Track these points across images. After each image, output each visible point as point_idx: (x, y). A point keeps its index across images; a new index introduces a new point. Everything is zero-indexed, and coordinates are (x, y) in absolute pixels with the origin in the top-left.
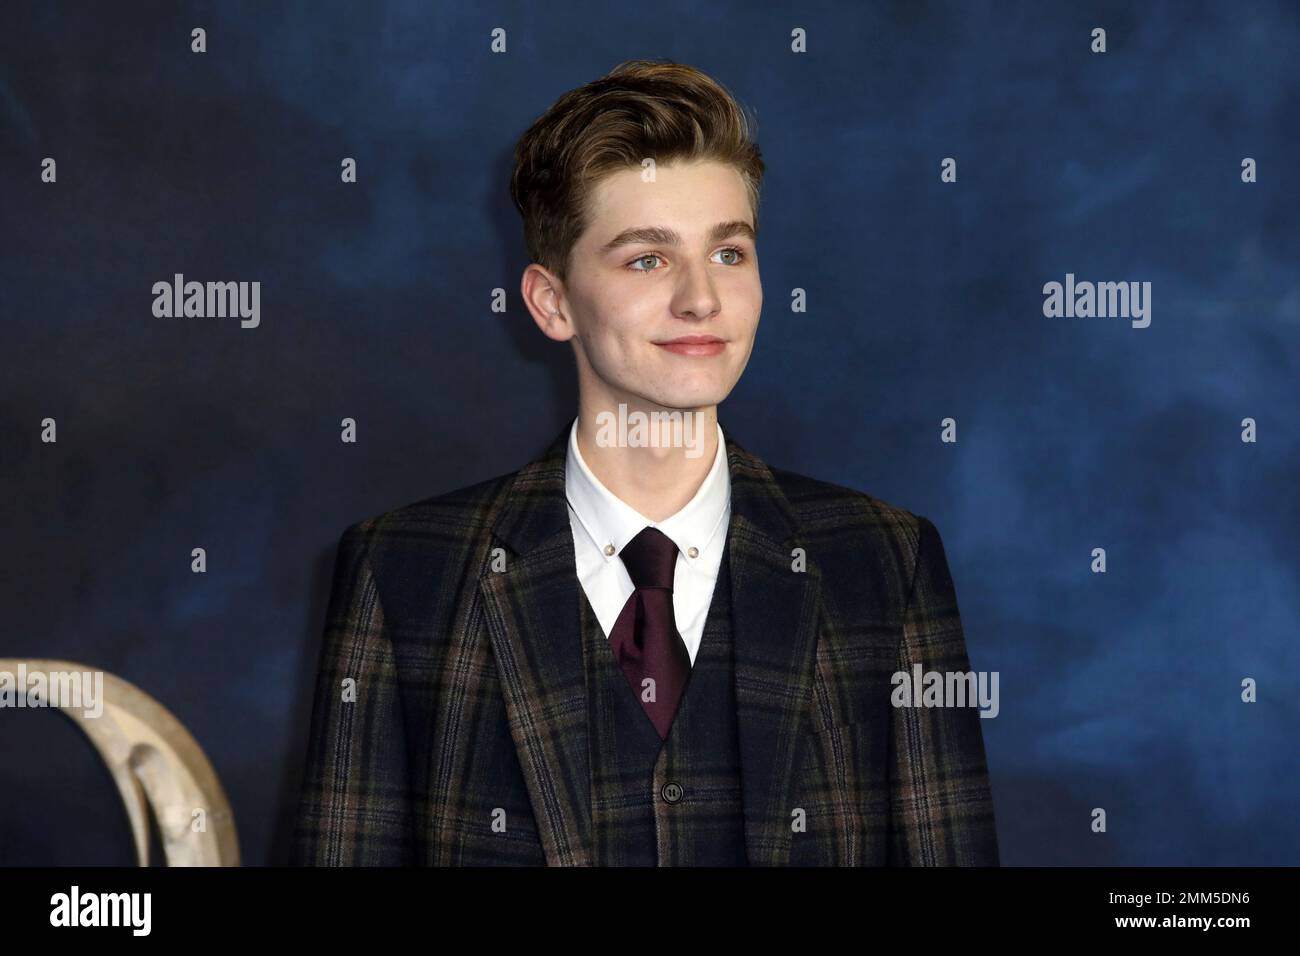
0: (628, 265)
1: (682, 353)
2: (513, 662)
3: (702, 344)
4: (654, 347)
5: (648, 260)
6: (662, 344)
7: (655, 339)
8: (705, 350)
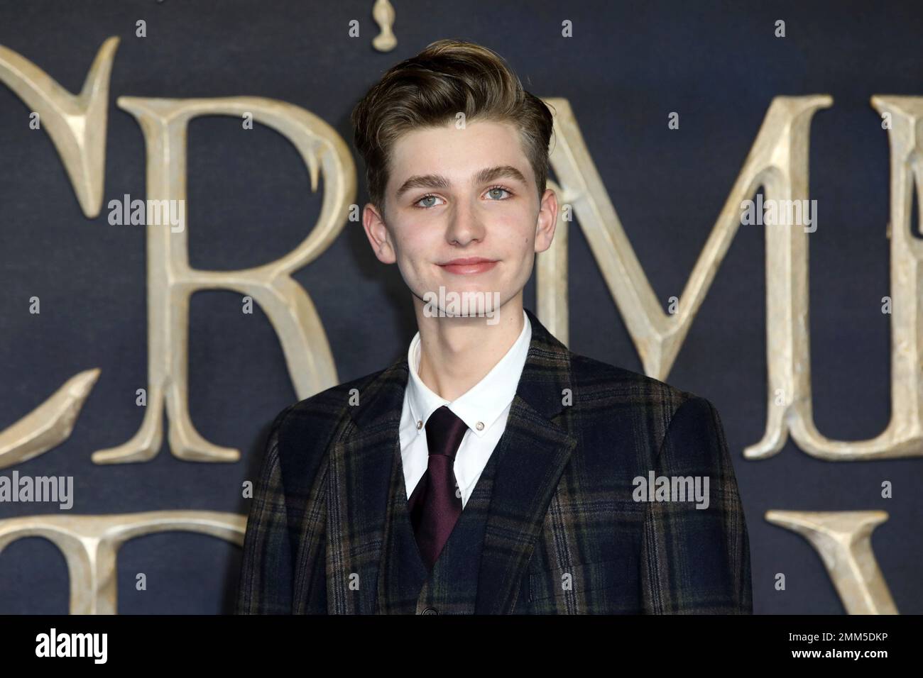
0: (416, 204)
1: (455, 272)
2: (338, 513)
3: (472, 265)
4: (437, 267)
5: (427, 199)
6: (443, 266)
7: (437, 261)
8: (473, 270)
